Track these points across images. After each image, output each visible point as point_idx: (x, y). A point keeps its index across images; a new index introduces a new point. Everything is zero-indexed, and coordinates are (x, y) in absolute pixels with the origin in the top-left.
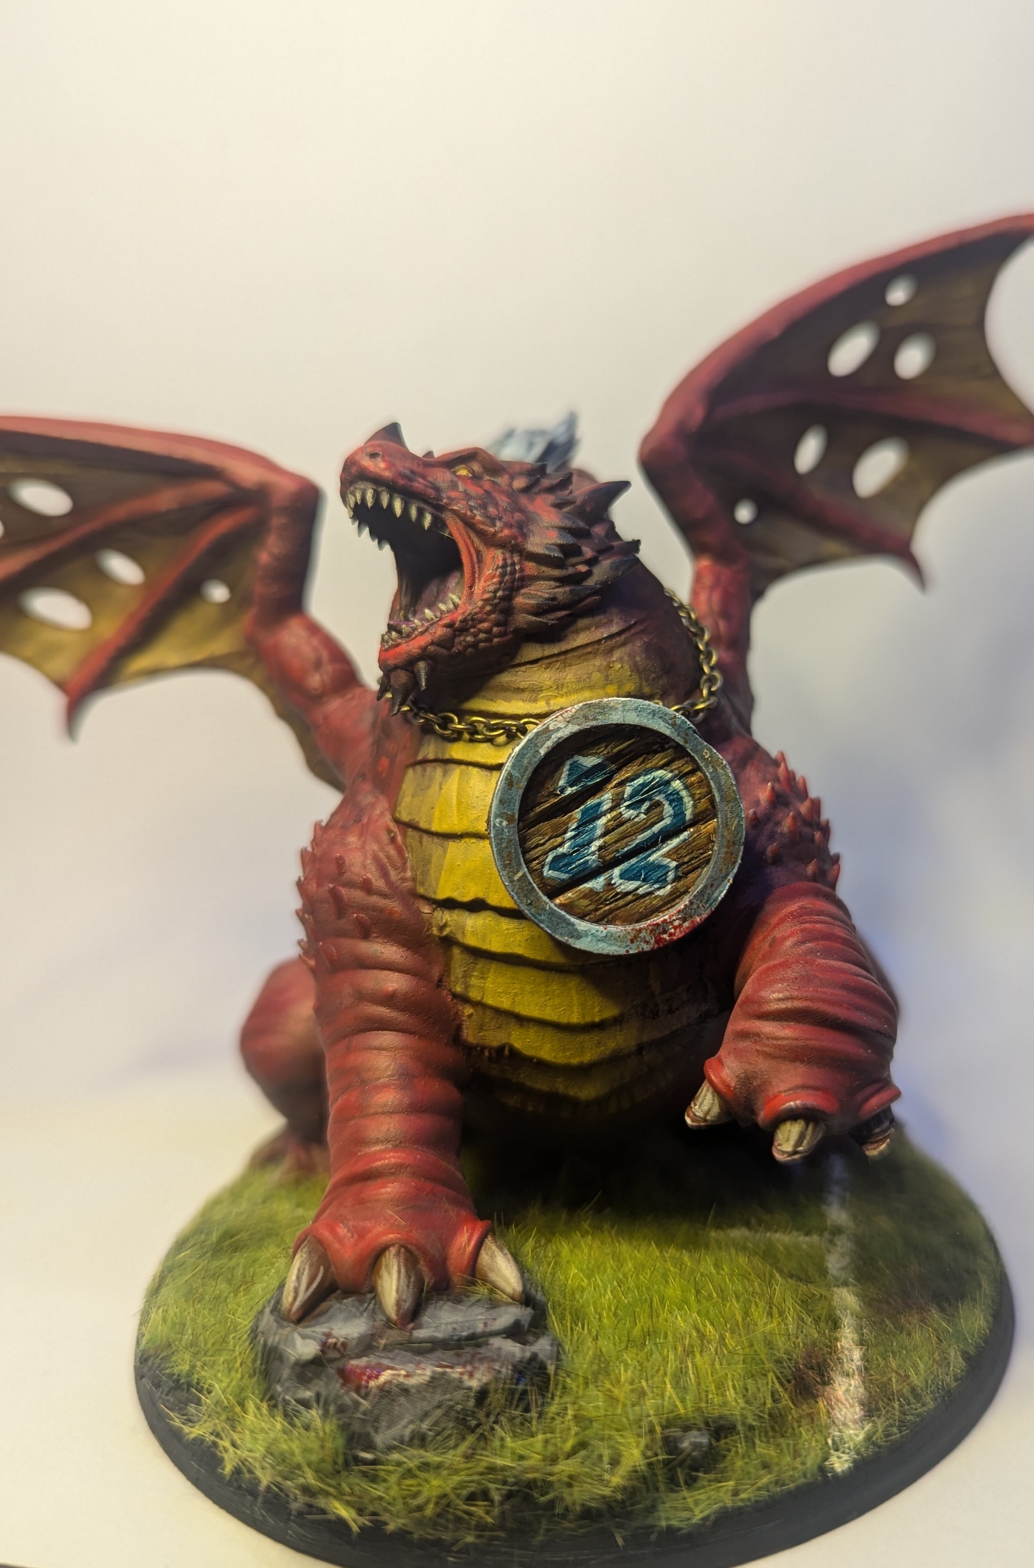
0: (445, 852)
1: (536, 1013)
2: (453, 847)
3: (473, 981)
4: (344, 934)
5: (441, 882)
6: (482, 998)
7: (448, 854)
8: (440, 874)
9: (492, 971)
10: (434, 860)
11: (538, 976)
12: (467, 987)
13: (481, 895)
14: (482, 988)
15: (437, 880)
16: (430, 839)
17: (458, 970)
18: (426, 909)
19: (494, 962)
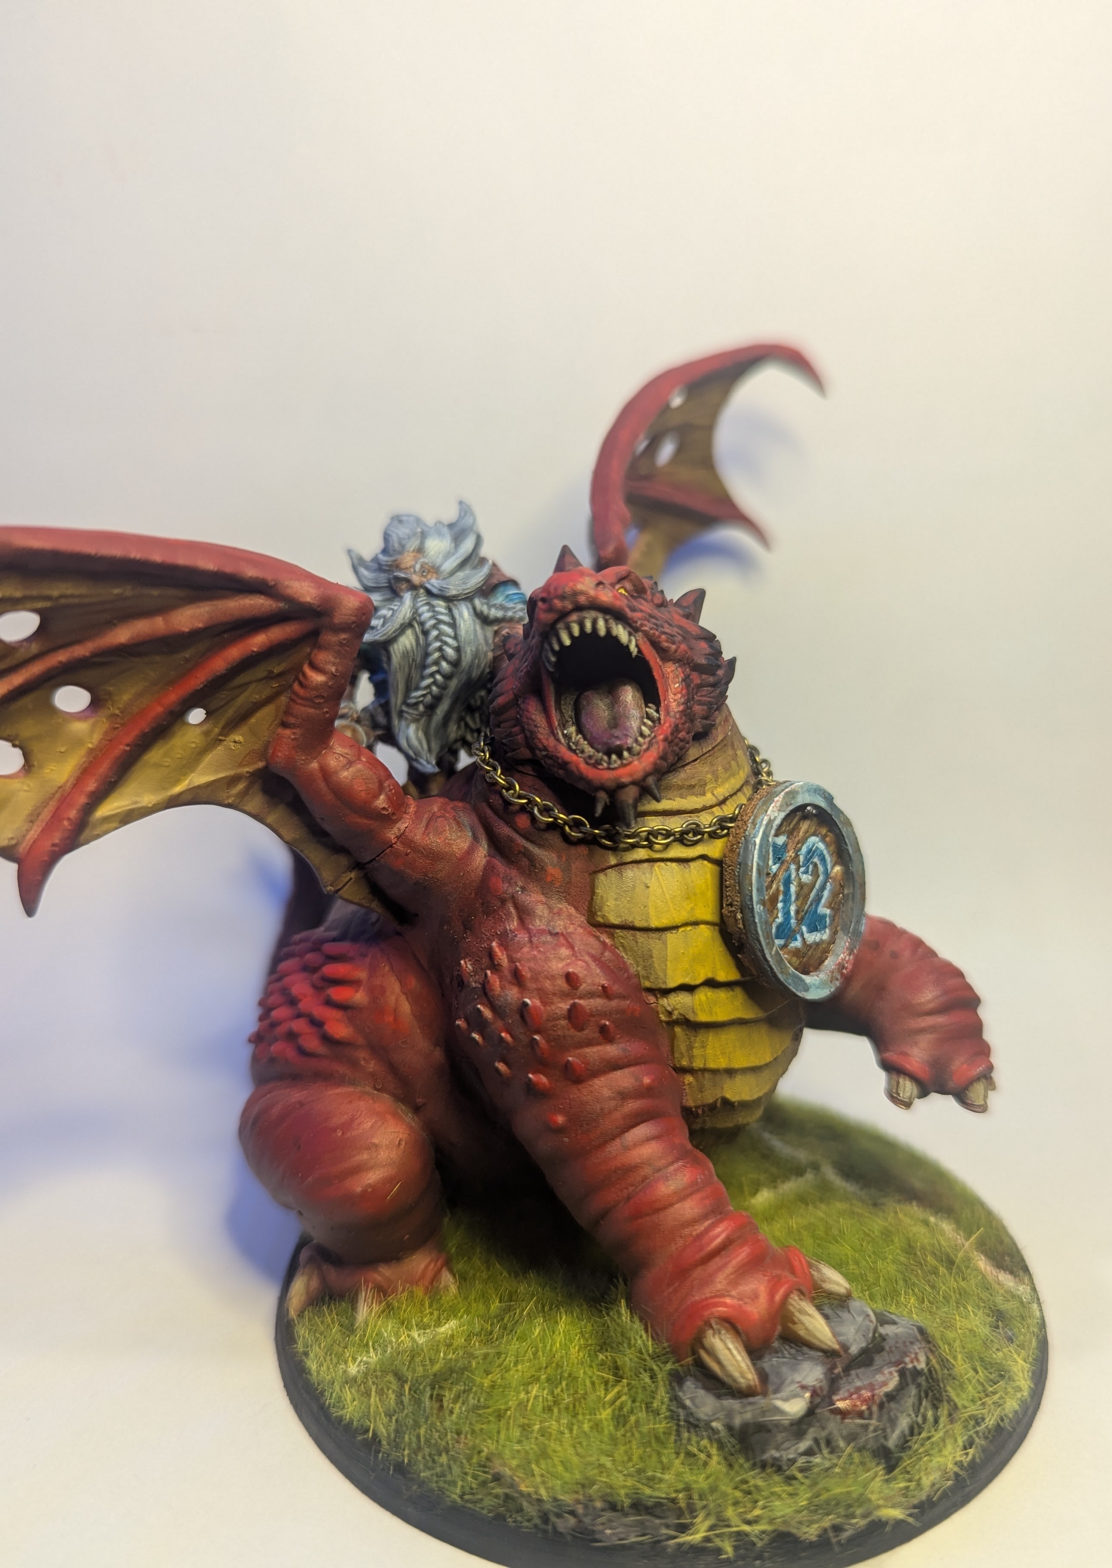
0: (665, 943)
1: (745, 1064)
2: (670, 937)
3: (696, 1052)
4: (589, 1043)
5: (669, 972)
6: (705, 1064)
7: (669, 946)
8: (666, 965)
9: (710, 1038)
10: (655, 953)
11: (743, 1031)
12: (691, 1058)
13: (710, 975)
14: (702, 1055)
15: (665, 971)
16: (645, 936)
17: (681, 1046)
18: (652, 999)
19: (711, 1029)
